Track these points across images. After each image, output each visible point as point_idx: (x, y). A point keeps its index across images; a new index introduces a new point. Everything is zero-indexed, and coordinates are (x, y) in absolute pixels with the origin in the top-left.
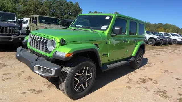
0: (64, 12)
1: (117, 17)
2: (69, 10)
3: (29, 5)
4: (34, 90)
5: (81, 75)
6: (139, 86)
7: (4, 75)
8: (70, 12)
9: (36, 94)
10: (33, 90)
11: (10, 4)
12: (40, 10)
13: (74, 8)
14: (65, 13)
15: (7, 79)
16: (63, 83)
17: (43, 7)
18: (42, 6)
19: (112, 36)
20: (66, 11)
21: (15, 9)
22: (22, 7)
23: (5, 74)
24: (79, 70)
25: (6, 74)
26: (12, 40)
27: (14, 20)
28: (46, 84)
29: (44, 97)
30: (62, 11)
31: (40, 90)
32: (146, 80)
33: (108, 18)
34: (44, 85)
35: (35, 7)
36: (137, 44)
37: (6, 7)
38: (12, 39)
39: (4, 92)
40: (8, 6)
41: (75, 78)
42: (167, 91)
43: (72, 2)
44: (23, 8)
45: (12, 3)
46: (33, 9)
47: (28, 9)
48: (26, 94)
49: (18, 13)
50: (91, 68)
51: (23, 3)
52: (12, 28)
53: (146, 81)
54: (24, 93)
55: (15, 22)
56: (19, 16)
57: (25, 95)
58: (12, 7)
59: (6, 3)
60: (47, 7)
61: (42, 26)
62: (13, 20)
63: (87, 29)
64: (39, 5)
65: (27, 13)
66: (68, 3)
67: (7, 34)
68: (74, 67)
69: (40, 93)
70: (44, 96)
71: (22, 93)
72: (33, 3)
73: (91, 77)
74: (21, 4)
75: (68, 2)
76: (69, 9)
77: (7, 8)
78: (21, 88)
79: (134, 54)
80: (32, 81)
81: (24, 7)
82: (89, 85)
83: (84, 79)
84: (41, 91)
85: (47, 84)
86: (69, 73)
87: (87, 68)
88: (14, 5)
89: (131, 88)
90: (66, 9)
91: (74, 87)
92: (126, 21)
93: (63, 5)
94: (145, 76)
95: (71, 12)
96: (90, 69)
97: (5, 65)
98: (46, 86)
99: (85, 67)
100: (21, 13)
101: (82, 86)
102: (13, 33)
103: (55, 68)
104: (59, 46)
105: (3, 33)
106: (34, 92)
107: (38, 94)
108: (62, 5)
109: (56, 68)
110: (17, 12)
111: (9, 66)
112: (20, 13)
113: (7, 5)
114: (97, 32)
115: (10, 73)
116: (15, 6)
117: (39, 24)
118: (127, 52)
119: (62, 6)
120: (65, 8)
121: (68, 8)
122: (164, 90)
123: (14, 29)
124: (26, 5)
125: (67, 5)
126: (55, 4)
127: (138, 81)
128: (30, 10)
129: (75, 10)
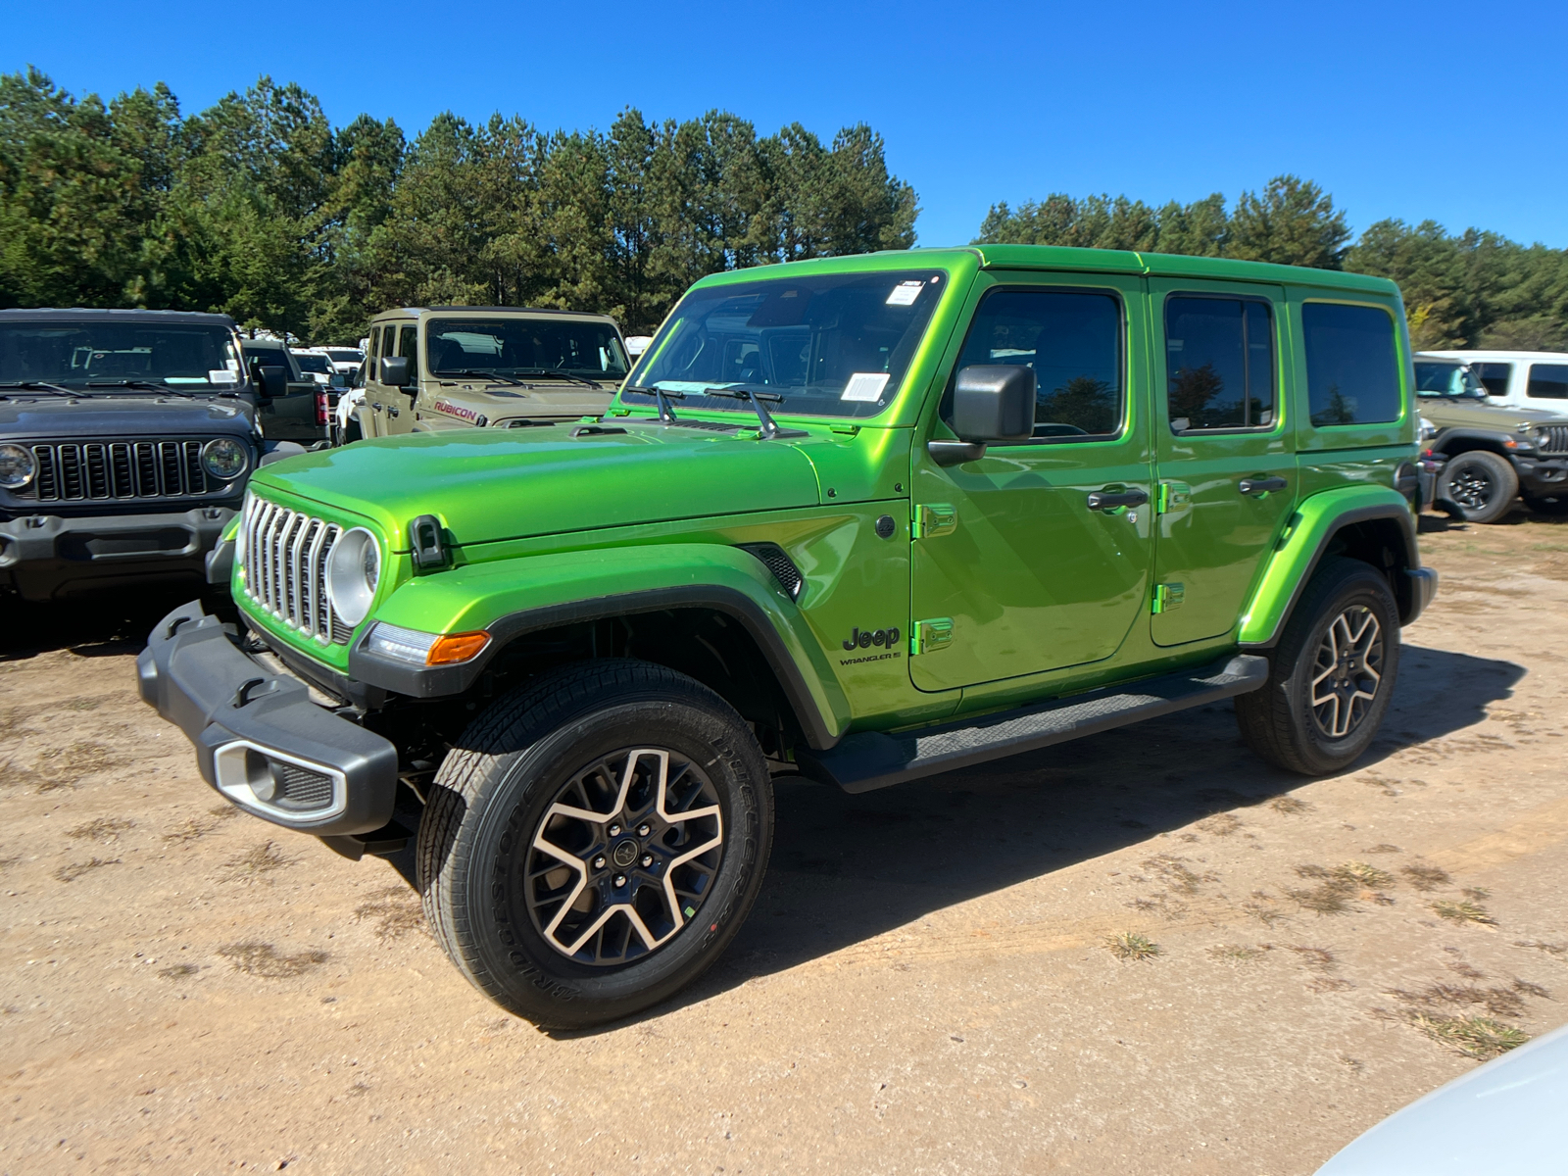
0: (736, 242)
1: (992, 281)
2: (780, 219)
3: (409, 210)
4: (267, 950)
5: (602, 818)
6: (1256, 934)
7: (79, 834)
8: (790, 234)
9: (273, 982)
10: (256, 955)
11: (249, 216)
12: (509, 246)
13: (829, 192)
14: (748, 248)
15: (95, 864)
16: (434, 885)
17: (535, 210)
18: (528, 204)
19: (945, 459)
20: (753, 230)
21: (295, 264)
22: (351, 231)
23: (87, 832)
24: (578, 778)
25: (94, 832)
26: (188, 549)
27: (215, 376)
28: (375, 908)
29: (326, 1007)
30: (718, 230)
31: (313, 954)
32: (1370, 883)
33: (904, 295)
34: (359, 912)
35: (469, 217)
36: (1293, 520)
37: (215, 249)
38: (193, 538)
39: (46, 959)
40: (235, 236)
41: (540, 843)
42: (1543, 994)
43: (808, 130)
44: (360, 244)
45: (261, 211)
46: (446, 245)
47: (405, 251)
48: (199, 976)
49: (319, 295)
50: (701, 764)
51: (356, 200)
52: (193, 448)
53: (1367, 891)
54: (186, 970)
55: (224, 392)
56: (325, 318)
57: (187, 985)
58: (267, 247)
59: (215, 214)
60: (570, 211)
61: (450, 409)
62: (212, 373)
63: (735, 408)
64: (499, 199)
65: (398, 283)
66: (776, 143)
67: (155, 497)
68: (519, 745)
69: (307, 976)
70: (327, 1001)
71: (165, 973)
72: (447, 188)
73: (717, 841)
74: (346, 210)
75: (769, 137)
76: (778, 208)
77: (225, 262)
78: (171, 938)
79: (1255, 621)
80: (272, 882)
81: (369, 232)
82: (706, 910)
83: (642, 857)
84: (320, 958)
85: (383, 908)
86: (476, 799)
87: (657, 758)
88: (283, 220)
89: (1152, 951)
90: (757, 208)
91: (545, 923)
92: (1115, 301)
93: (726, 172)
94: (1382, 848)
95: (799, 231)
96: (693, 767)
97: (113, 757)
98: (374, 921)
99: (634, 755)
100: (341, 292)
101: (620, 916)
102: (195, 488)
103: (345, 760)
104: (400, 579)
105: (96, 493)
106: (261, 965)
107: (287, 984)
108: (712, 176)
109: (358, 762)
110: (310, 289)
111: (136, 768)
112: (332, 295)
113: (226, 236)
114: (805, 434)
115: (130, 825)
116: (294, 229)
117: (429, 389)
118: (1158, 603)
119: (716, 182)
120: (742, 201)
121: (768, 197)
122: (1520, 986)
123: (203, 450)
124: (381, 215)
125: (763, 163)
126: (647, 168)
127: (1269, 891)
128: (422, 252)
129: (845, 211)
